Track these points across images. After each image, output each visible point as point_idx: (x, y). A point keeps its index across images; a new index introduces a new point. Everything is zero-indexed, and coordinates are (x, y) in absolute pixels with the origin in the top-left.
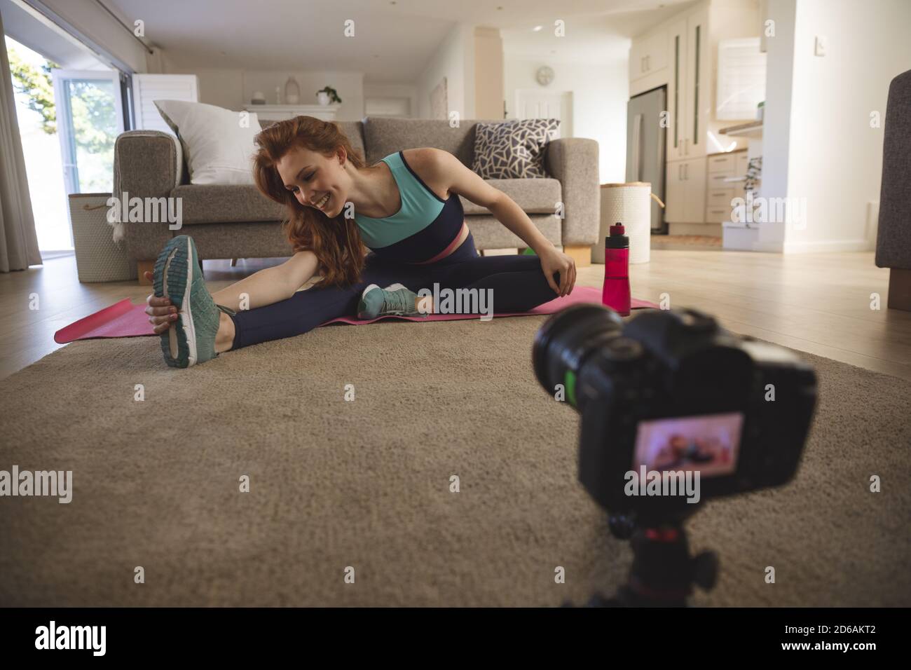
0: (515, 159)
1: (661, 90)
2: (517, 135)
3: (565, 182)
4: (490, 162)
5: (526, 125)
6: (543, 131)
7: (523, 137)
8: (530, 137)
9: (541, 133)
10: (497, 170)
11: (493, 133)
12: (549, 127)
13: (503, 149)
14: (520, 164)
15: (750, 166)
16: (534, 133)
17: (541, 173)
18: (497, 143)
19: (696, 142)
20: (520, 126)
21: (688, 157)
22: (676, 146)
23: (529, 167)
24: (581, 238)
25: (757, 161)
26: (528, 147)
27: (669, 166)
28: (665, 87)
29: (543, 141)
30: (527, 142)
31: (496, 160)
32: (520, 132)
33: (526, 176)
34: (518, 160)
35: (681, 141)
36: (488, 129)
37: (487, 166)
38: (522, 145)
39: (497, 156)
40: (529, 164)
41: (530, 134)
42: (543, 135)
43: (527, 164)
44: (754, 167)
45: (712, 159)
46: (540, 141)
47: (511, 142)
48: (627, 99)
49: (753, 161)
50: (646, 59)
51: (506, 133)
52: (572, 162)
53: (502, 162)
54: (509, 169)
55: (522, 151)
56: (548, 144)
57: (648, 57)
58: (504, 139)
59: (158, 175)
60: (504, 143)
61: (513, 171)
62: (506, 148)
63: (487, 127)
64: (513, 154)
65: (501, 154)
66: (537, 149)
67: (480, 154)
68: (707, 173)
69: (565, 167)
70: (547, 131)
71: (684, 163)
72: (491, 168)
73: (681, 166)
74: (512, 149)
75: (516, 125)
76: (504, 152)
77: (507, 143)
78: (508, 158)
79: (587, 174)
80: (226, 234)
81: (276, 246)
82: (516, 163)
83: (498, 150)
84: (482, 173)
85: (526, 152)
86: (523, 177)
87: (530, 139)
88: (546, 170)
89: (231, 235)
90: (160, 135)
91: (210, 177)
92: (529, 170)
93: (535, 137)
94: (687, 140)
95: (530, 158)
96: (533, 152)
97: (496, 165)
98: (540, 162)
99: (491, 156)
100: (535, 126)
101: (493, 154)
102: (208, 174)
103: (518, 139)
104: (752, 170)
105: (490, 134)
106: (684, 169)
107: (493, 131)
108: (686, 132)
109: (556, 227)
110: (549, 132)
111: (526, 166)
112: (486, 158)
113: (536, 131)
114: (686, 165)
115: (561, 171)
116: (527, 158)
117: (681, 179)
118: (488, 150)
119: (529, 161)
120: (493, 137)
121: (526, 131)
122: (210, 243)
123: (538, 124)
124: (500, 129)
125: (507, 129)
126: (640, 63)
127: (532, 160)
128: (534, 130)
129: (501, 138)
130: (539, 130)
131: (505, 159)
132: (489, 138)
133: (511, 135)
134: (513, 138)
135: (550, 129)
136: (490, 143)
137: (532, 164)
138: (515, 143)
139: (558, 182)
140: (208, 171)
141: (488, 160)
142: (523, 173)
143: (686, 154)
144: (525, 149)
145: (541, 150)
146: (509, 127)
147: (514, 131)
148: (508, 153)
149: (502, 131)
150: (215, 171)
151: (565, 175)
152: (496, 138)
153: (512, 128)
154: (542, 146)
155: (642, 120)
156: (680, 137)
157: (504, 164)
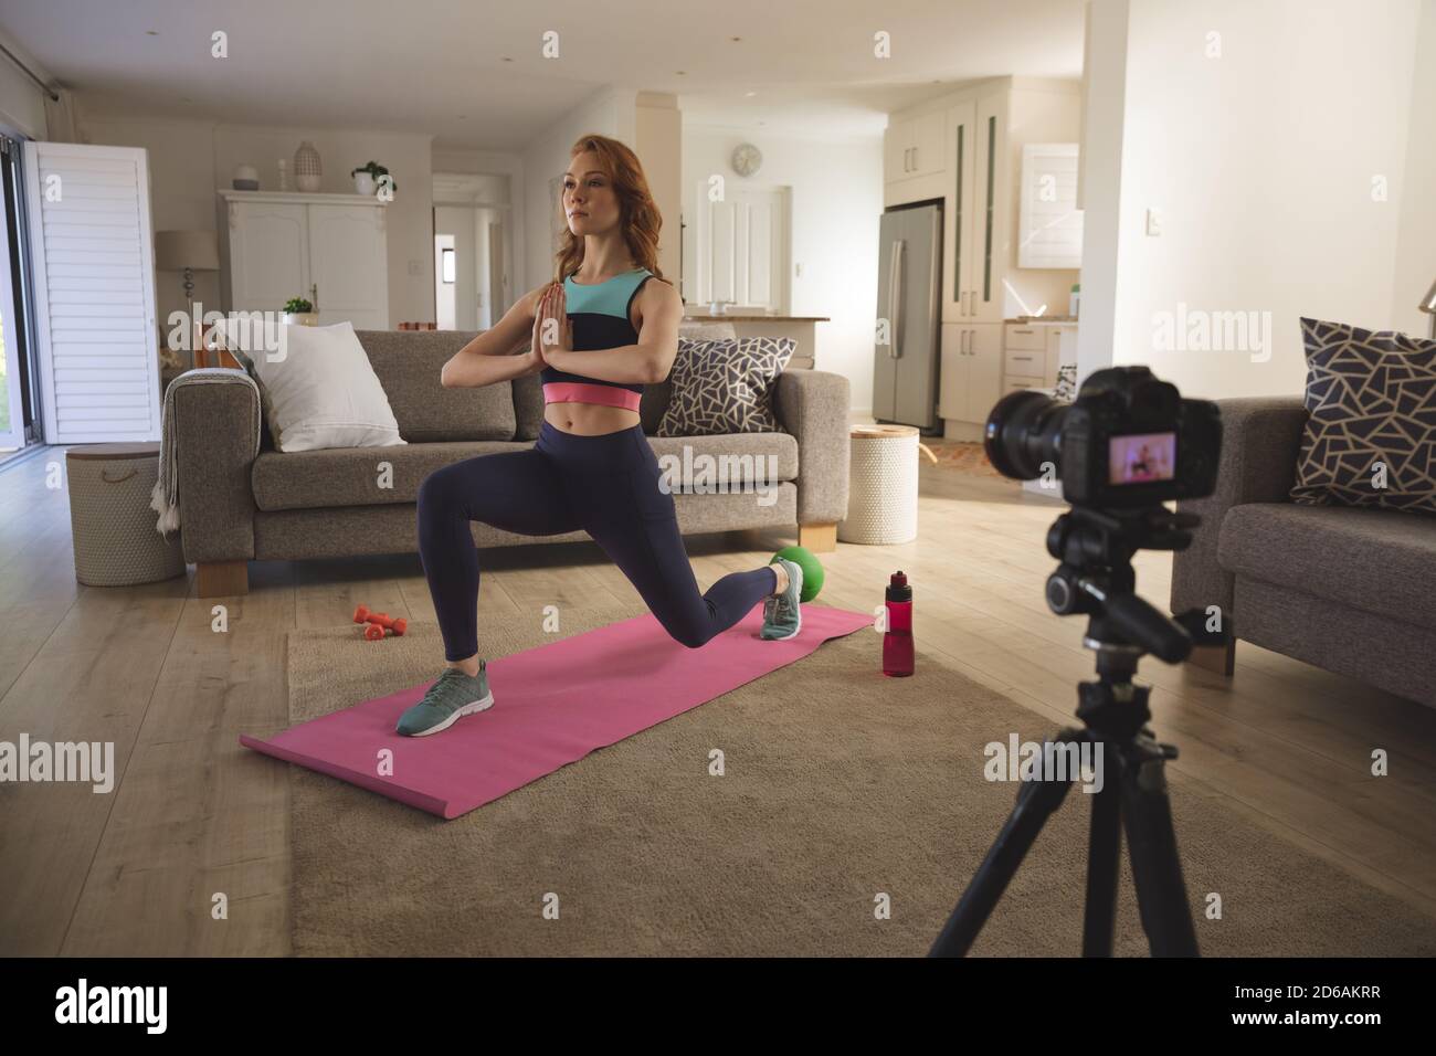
0: (733, 401)
1: (934, 207)
2: (735, 366)
3: (803, 438)
4: (697, 403)
5: (748, 350)
6: (771, 359)
7: (744, 368)
8: (753, 369)
9: (768, 362)
10: (708, 416)
11: (699, 358)
12: (780, 352)
13: (716, 386)
14: (740, 409)
15: (1061, 378)
16: (758, 363)
17: (769, 422)
18: (707, 375)
19: (987, 298)
20: (739, 351)
21: (974, 319)
22: (956, 299)
23: (753, 414)
24: (823, 514)
25: (1070, 370)
26: (751, 384)
27: (945, 328)
28: (940, 202)
29: (772, 374)
30: (750, 376)
31: (706, 402)
32: (740, 361)
33: (748, 427)
34: (738, 404)
35: (964, 293)
36: (692, 350)
37: (693, 410)
38: (743, 380)
39: (707, 396)
40: (754, 409)
41: (754, 365)
42: (772, 365)
43: (750, 410)
44: (1066, 380)
45: (1012, 328)
46: (768, 375)
47: (727, 376)
48: (882, 211)
49: (1065, 370)
50: (912, 153)
51: (719, 361)
52: (812, 410)
53: (715, 404)
54: (725, 416)
55: (742, 389)
56: (779, 377)
57: (915, 149)
58: (717, 370)
59: (235, 441)
60: (716, 377)
61: (730, 419)
62: (721, 385)
63: (690, 346)
64: (730, 395)
65: (713, 394)
66: (763, 386)
67: (681, 389)
68: (1004, 349)
69: (803, 417)
70: (776, 358)
71: (968, 328)
72: (698, 412)
73: (964, 332)
74: (729, 387)
75: (733, 350)
76: (718, 390)
77: (721, 377)
78: (723, 401)
79: (833, 425)
80: (331, 522)
81: (403, 537)
82: (735, 408)
83: (709, 387)
84: (686, 419)
85: (749, 391)
86: (745, 431)
87: (754, 372)
88: (777, 420)
89: (339, 524)
90: (235, 382)
91: (307, 440)
92: (752, 418)
93: (760, 369)
94: (974, 293)
95: (755, 400)
96: (758, 391)
97: (706, 409)
98: (767, 405)
99: (699, 395)
100: (761, 351)
101: (701, 392)
102: (304, 436)
103: (737, 372)
104: (1063, 383)
105: (696, 358)
106: (969, 338)
107: (700, 354)
108: (972, 279)
109: (789, 500)
110: (779, 360)
111: (747, 414)
112: (690, 397)
113: (762, 359)
114: (973, 332)
115: (798, 422)
116: (750, 401)
117: (963, 353)
118: (693, 385)
119: (752, 405)
120: (700, 364)
121: (748, 360)
122: (307, 535)
123: (765, 349)
124: (709, 352)
125: (721, 355)
126: (900, 155)
127: (757, 404)
128: (759, 358)
129: (711, 367)
130: (766, 357)
131: (719, 402)
132: (695, 364)
133: (727, 365)
134: (729, 370)
135: (780, 357)
136: (696, 372)
137: (758, 409)
138: (733, 378)
139: (792, 438)
140: (303, 432)
141: (695, 401)
142: (745, 424)
143: (973, 314)
144: (746, 386)
145: (768, 386)
146: (723, 351)
147: (730, 359)
148: (724, 393)
149: (714, 356)
150: (313, 431)
151: (802, 429)
152: (704, 367)
153: (727, 352)
154: (771, 380)
155: (904, 249)
156: (963, 287)
157: (717, 408)
